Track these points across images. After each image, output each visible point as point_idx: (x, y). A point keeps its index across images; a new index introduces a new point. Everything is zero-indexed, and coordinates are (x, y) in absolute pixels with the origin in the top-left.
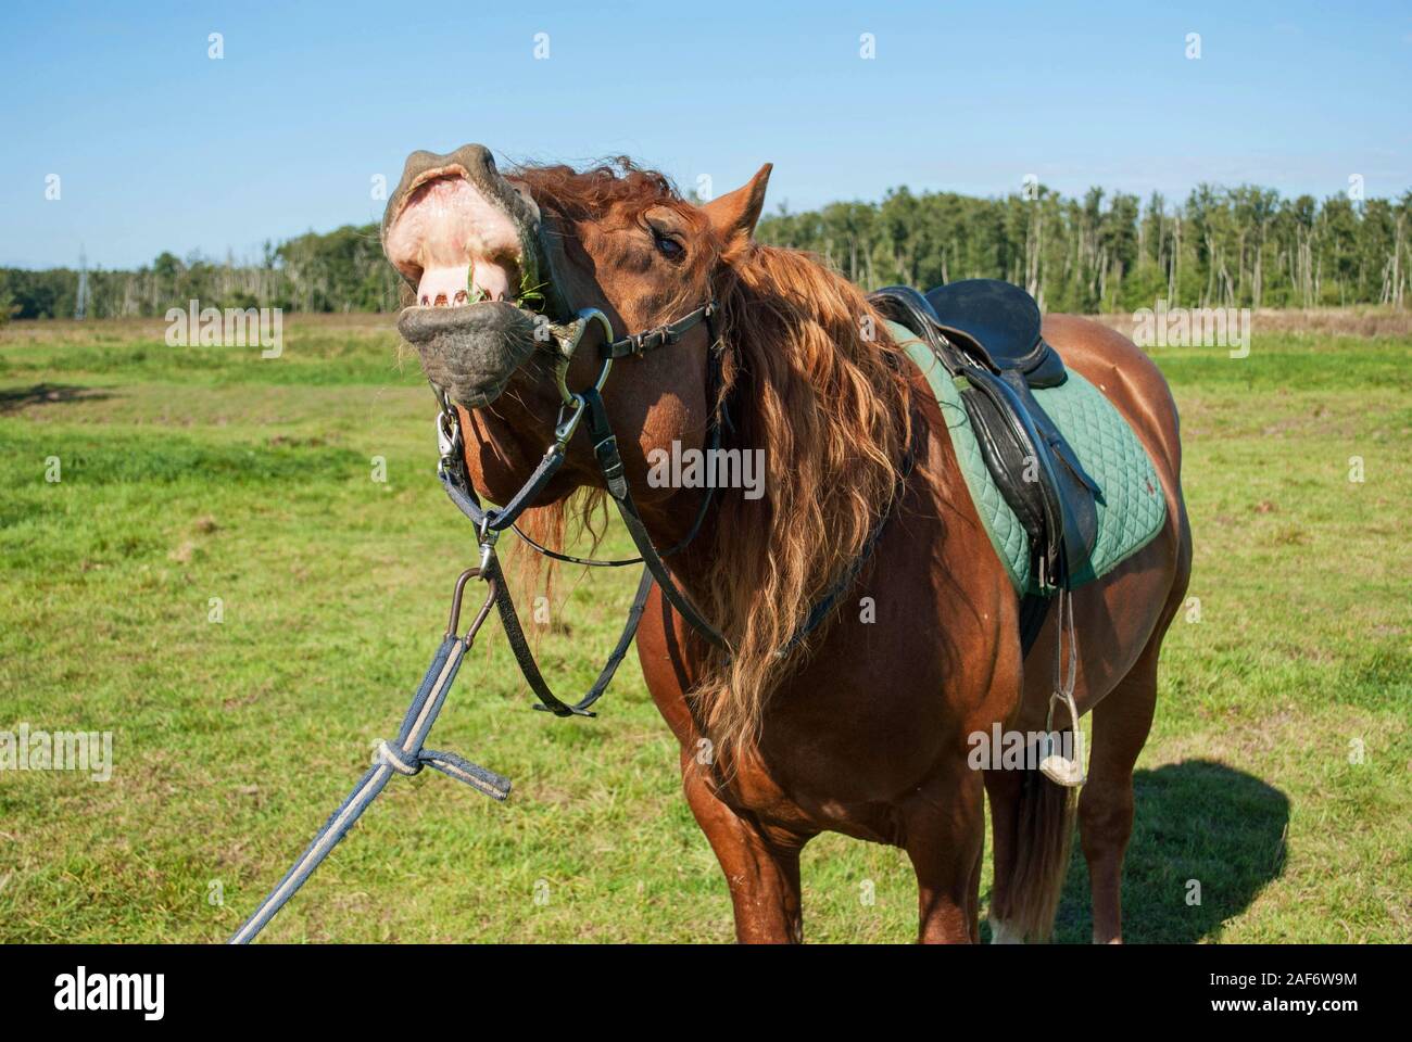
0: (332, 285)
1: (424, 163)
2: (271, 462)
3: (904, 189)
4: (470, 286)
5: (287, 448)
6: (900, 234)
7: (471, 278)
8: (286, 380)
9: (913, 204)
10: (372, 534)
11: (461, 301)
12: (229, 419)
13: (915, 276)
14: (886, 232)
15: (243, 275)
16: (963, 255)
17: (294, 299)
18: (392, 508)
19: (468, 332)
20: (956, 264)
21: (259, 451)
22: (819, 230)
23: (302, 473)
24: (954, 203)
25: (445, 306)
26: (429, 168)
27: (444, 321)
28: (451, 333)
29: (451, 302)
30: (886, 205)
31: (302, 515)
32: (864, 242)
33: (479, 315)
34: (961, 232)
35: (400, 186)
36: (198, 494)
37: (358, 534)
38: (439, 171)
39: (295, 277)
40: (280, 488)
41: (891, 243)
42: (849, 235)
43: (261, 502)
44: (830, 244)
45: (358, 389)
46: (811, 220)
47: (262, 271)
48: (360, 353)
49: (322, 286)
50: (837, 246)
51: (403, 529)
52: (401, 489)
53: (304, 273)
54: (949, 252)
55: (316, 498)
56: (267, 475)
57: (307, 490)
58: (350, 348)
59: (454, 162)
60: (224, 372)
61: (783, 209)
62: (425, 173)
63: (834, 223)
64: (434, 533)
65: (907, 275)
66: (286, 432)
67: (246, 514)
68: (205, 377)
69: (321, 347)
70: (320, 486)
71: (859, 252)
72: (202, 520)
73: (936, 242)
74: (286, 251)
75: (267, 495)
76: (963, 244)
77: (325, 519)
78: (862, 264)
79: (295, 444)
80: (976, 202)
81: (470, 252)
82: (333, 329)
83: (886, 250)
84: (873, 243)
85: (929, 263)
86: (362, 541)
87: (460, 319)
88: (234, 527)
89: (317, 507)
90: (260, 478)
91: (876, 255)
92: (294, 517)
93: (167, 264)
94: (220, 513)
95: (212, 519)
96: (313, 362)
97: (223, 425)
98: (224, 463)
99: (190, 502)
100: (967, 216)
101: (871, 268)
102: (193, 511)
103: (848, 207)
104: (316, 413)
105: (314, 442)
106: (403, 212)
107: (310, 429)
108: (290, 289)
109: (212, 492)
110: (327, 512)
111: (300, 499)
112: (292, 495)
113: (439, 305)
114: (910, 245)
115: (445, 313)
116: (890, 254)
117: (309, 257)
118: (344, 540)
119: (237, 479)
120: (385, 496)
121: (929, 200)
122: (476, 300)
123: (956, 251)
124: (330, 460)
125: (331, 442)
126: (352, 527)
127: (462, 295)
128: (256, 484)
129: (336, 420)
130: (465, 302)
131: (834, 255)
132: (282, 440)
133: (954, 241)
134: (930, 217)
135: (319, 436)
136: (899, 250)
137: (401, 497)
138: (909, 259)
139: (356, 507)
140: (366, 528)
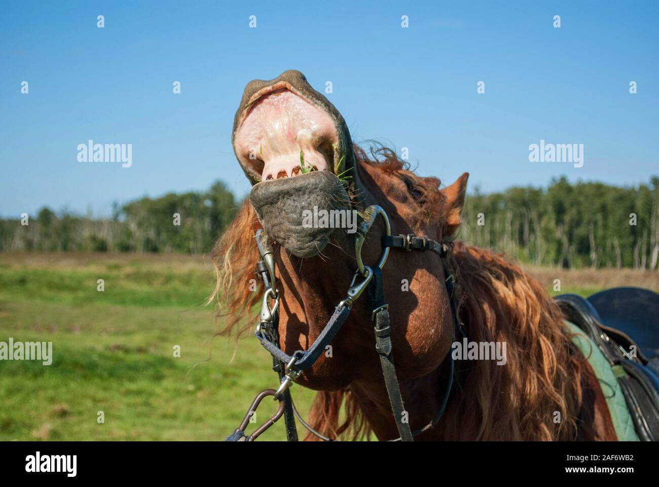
0: (158, 233)
1: (258, 86)
2: (109, 364)
3: (563, 179)
4: (302, 162)
5: (120, 354)
6: (560, 210)
7: (302, 159)
8: (123, 302)
9: (569, 189)
10: (177, 423)
11: (297, 173)
12: (82, 328)
13: (570, 240)
14: (550, 208)
15: (98, 224)
16: (605, 227)
17: (132, 242)
18: (192, 402)
19: (304, 194)
20: (600, 233)
21: (102, 356)
22: (501, 205)
23: (131, 373)
24: (600, 189)
25: (286, 177)
26: (262, 88)
27: (286, 187)
28: (291, 195)
29: (289, 174)
30: (550, 189)
31: (129, 405)
32: (534, 215)
33: (312, 180)
34: (604, 209)
35: (242, 102)
36: (56, 387)
37: (167, 422)
38: (269, 88)
39: (133, 227)
40: (114, 384)
41: (553, 216)
42: (523, 210)
43: (101, 394)
44: (509, 215)
45: (173, 311)
46: (496, 199)
47: (110, 223)
48: (176, 284)
49: (152, 234)
50: (514, 216)
51: (200, 419)
52: (199, 388)
53: (140, 225)
54: (595, 223)
55: (139, 393)
56: (105, 374)
57: (133, 386)
58: (169, 279)
59: (280, 80)
60: (81, 294)
61: (477, 189)
62: (259, 92)
63: (513, 200)
64: (223, 423)
65: (565, 240)
66: (121, 340)
67: (89, 403)
68: (67, 297)
69: (148, 278)
70: (143, 384)
71: (531, 222)
72: (57, 407)
73: (586, 217)
74: (129, 209)
75: (106, 389)
76: (605, 218)
77: (144, 409)
78: (532, 230)
79: (127, 351)
80: (615, 189)
81: (300, 142)
82: (158, 266)
83: (549, 221)
84: (541, 216)
85: (581, 231)
86: (170, 428)
87: (298, 184)
88: (80, 413)
89: (139, 400)
90: (101, 377)
91: (543, 223)
92: (123, 407)
93: (46, 215)
94: (70, 402)
95: (65, 406)
96: (143, 289)
97: (78, 334)
98: (76, 364)
99: (51, 393)
100: (609, 198)
101: (539, 234)
102: (52, 400)
103: (522, 190)
104: (143, 328)
105: (140, 350)
106: (244, 120)
107: (138, 340)
108: (129, 235)
109: (66, 385)
110: (147, 404)
111: (128, 393)
112: (122, 389)
113: (281, 178)
114: (567, 218)
115: (286, 181)
116: (552, 224)
117: (143, 213)
118: (157, 427)
119: (85, 377)
120: (189, 393)
121: (581, 187)
122: (308, 171)
123: (600, 223)
124: (150, 365)
125: (152, 350)
126: (164, 416)
127: (296, 170)
128: (97, 380)
129: (156, 333)
130: (300, 172)
131: (512, 223)
132: (118, 348)
133: (599, 217)
134: (581, 199)
135: (143, 345)
136: (559, 222)
137: (200, 394)
138: (566, 228)
139: (167, 401)
140: (174, 417)
